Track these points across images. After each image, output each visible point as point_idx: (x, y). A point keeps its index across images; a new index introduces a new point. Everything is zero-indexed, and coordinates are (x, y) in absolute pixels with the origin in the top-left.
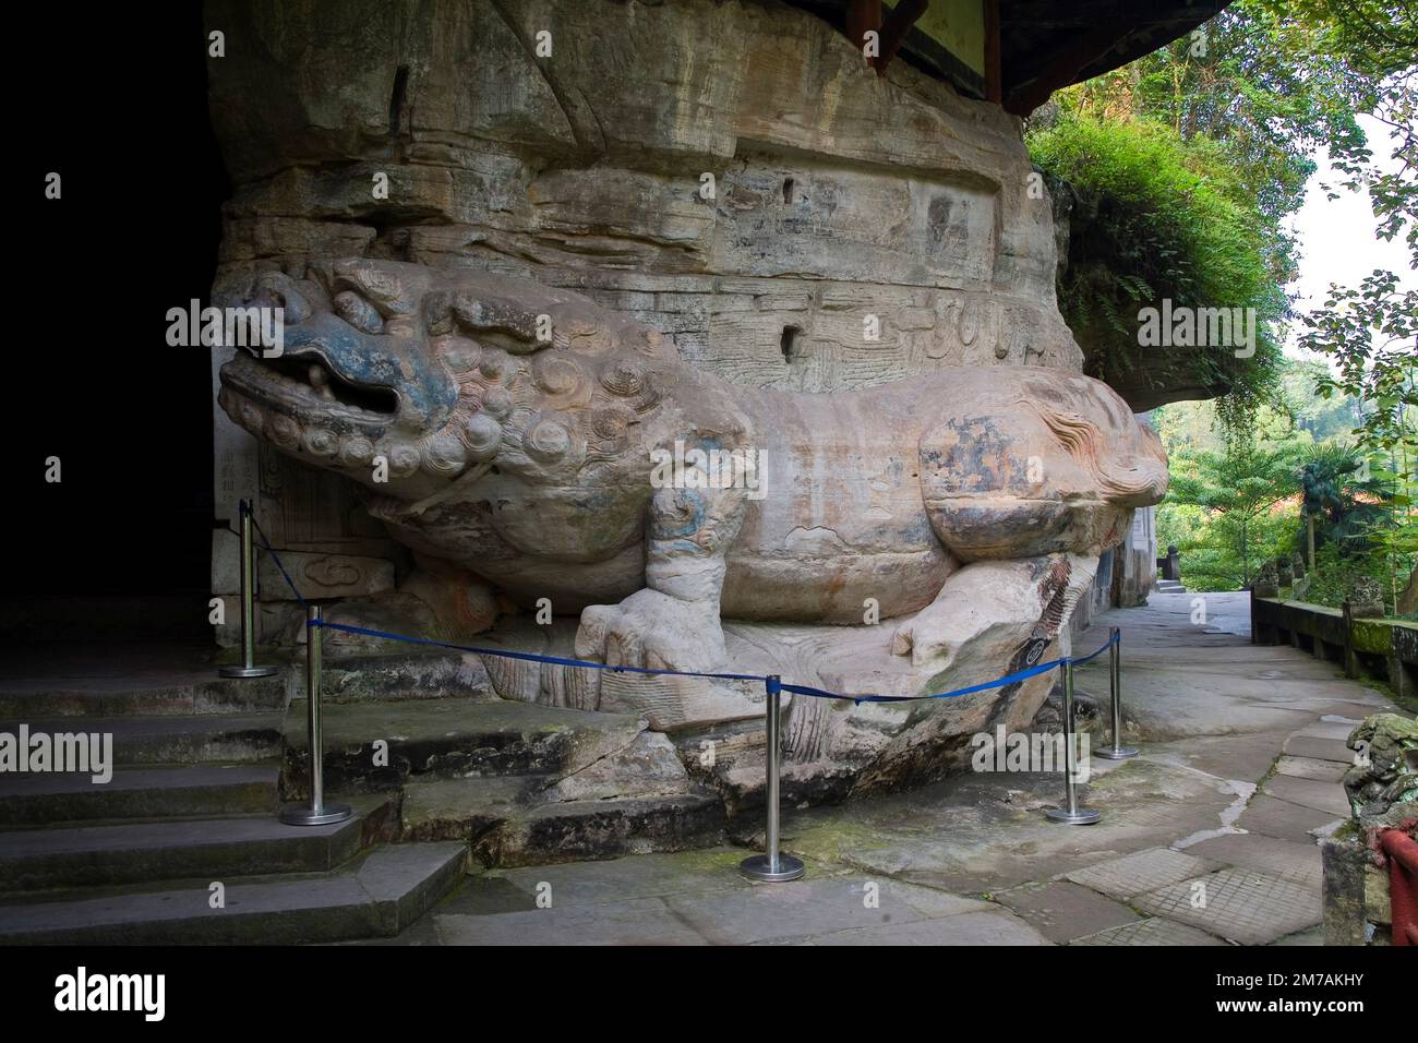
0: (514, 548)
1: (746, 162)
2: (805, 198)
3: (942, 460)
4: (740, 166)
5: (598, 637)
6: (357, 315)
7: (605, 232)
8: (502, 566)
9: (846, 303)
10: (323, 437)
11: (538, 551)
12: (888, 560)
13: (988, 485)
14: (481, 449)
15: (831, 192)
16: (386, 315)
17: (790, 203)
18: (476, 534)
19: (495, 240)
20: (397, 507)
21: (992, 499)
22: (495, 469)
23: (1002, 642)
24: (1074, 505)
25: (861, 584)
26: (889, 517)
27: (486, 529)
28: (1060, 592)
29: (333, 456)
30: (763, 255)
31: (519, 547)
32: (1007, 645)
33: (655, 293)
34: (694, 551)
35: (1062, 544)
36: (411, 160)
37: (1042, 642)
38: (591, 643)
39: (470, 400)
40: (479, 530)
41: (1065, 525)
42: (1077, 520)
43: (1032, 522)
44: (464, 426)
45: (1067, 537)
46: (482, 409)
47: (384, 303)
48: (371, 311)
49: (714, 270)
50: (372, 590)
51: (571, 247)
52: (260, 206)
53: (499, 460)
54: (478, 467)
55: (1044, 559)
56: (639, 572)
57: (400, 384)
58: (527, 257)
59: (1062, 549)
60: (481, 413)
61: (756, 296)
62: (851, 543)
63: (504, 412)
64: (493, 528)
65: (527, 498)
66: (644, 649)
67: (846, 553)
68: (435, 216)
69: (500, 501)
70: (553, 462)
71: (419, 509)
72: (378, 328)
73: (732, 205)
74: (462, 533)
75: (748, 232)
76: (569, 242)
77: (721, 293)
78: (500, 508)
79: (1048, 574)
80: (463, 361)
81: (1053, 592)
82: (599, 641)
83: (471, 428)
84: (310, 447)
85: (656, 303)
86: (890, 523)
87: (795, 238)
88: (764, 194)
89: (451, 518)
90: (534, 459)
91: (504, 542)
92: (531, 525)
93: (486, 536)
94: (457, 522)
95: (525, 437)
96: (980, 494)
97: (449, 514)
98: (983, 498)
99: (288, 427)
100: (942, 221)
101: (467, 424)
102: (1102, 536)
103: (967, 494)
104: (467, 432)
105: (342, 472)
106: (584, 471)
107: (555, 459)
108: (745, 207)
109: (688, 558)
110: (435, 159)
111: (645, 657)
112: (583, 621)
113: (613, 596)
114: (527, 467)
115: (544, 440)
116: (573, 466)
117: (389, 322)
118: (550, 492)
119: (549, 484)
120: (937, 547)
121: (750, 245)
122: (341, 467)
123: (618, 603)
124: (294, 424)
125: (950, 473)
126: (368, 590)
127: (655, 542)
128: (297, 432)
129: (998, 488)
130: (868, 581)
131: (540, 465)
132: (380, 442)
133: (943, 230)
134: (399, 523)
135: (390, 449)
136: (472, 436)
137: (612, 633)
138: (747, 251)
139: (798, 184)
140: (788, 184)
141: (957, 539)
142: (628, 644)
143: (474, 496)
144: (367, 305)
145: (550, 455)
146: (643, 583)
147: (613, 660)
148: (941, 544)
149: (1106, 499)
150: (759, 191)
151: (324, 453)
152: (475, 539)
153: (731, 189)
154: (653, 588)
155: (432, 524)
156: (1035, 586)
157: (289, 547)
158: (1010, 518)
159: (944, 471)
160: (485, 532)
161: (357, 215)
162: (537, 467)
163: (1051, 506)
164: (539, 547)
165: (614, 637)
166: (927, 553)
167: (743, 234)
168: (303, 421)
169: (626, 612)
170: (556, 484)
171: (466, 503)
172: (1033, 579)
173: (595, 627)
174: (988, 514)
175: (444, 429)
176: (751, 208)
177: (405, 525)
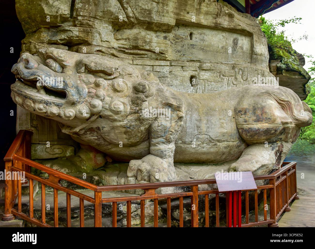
0: (108, 142)
1: (179, 27)
2: (196, 38)
3: (243, 113)
4: (177, 28)
5: (134, 170)
6: (53, 67)
7: (137, 48)
8: (105, 147)
9: (208, 69)
10: (41, 106)
11: (116, 143)
12: (226, 144)
13: (258, 120)
14: (95, 110)
15: (203, 36)
16: (63, 67)
17: (192, 40)
18: (96, 138)
19: (103, 50)
20: (70, 129)
21: (260, 125)
22: (101, 117)
23: (264, 170)
24: (286, 126)
25: (217, 152)
26: (226, 131)
27: (99, 136)
28: (280, 154)
29: (46, 113)
30: (184, 55)
31: (110, 142)
32: (266, 171)
33: (152, 66)
34: (165, 142)
35: (281, 139)
36: (77, 25)
37: (275, 170)
38: (132, 172)
39: (91, 94)
40: (97, 136)
41: (282, 133)
42: (286, 131)
43: (273, 132)
44: (90, 103)
45: (283, 137)
46: (95, 97)
47: (62, 62)
48: (58, 65)
49: (170, 59)
50: (67, 155)
51: (127, 52)
52: (32, 40)
53: (101, 114)
54: (95, 116)
55: (275, 144)
56: (148, 149)
57: (67, 89)
58: (113, 55)
59: (281, 140)
60: (95, 98)
61: (182, 67)
62: (214, 139)
63: (102, 98)
64: (101, 136)
65: (111, 126)
66: (149, 174)
67: (213, 142)
68: (85, 43)
69: (102, 127)
70: (118, 114)
71: (77, 130)
72: (61, 71)
73: (175, 40)
74: (91, 137)
75: (179, 48)
76: (127, 51)
77: (172, 66)
78: (103, 129)
79: (277, 148)
80: (89, 81)
81: (278, 154)
82: (135, 172)
83: (91, 103)
84: (37, 110)
85: (153, 69)
86: (227, 133)
87: (193, 50)
88: (184, 37)
89: (88, 133)
90: (112, 113)
91: (105, 140)
92: (113, 134)
93: (99, 138)
94: (90, 134)
95: (110, 106)
96: (256, 123)
97: (87, 131)
98: (256, 124)
99: (30, 103)
100: (236, 45)
101: (90, 102)
102: (293, 136)
103: (251, 123)
104: (90, 104)
105: (50, 118)
106: (129, 117)
107: (119, 113)
108: (178, 41)
109: (163, 144)
110: (85, 25)
111: (149, 177)
112: (130, 165)
113: (139, 157)
114: (111, 116)
115: (116, 107)
116: (125, 115)
117: (64, 69)
118: (118, 124)
119: (118, 121)
120: (241, 140)
121: (180, 52)
122: (49, 116)
123: (141, 159)
124: (31, 102)
125: (245, 116)
126: (66, 155)
127: (152, 139)
128: (33, 105)
129: (262, 121)
130: (220, 151)
131: (115, 115)
132: (61, 108)
133: (236, 48)
134: (72, 135)
135: (65, 110)
136: (92, 106)
137: (139, 169)
138: (179, 54)
139: (194, 34)
140: (191, 34)
141: (248, 137)
142: (144, 173)
143: (95, 126)
144: (56, 63)
145: (118, 112)
146: (149, 153)
147: (140, 178)
148: (242, 139)
149: (295, 124)
150: (182, 36)
151: (42, 111)
152: (96, 139)
153: (174, 35)
154: (152, 154)
155: (82, 135)
156: (273, 152)
157: (40, 143)
158: (266, 130)
159: (243, 116)
160: (99, 137)
161: (61, 42)
162: (113, 115)
163: (279, 126)
164: (115, 142)
165: (139, 170)
166: (238, 142)
167: (178, 49)
168: (35, 101)
169: (143, 162)
170: (120, 121)
171: (92, 128)
172: (272, 150)
173: (133, 167)
174: (259, 129)
175: (83, 104)
176: (180, 41)
177: (73, 135)
